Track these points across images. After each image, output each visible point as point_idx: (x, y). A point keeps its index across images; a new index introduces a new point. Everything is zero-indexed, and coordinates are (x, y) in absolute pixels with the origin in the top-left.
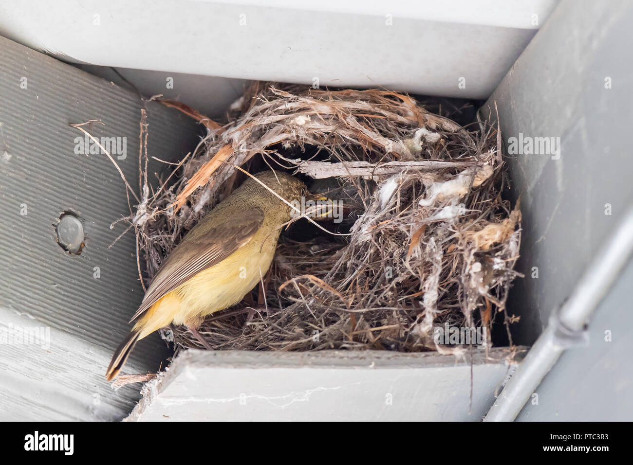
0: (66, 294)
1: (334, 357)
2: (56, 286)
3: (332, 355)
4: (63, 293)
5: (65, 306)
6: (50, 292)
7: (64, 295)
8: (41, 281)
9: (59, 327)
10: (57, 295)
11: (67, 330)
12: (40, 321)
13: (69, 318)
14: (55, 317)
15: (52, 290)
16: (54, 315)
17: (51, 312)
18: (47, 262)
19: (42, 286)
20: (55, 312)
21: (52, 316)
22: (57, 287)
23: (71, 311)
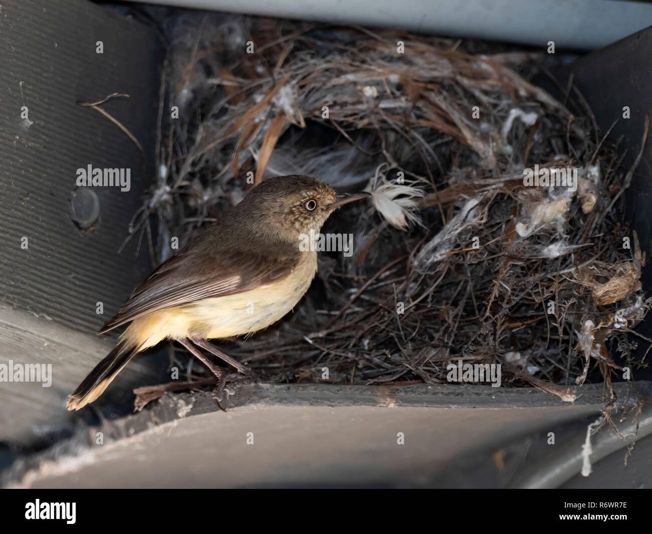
0: (82, 284)
1: (426, 393)
2: (73, 276)
3: (424, 390)
4: (78, 283)
5: (80, 299)
6: (66, 284)
7: (79, 286)
8: (58, 271)
9: (74, 326)
10: (72, 286)
11: (82, 328)
12: (56, 321)
13: (83, 313)
14: (70, 315)
15: (69, 281)
16: (70, 312)
17: (67, 309)
18: (63, 248)
19: (58, 277)
20: (70, 308)
21: (68, 314)
22: (74, 278)
23: (86, 304)
